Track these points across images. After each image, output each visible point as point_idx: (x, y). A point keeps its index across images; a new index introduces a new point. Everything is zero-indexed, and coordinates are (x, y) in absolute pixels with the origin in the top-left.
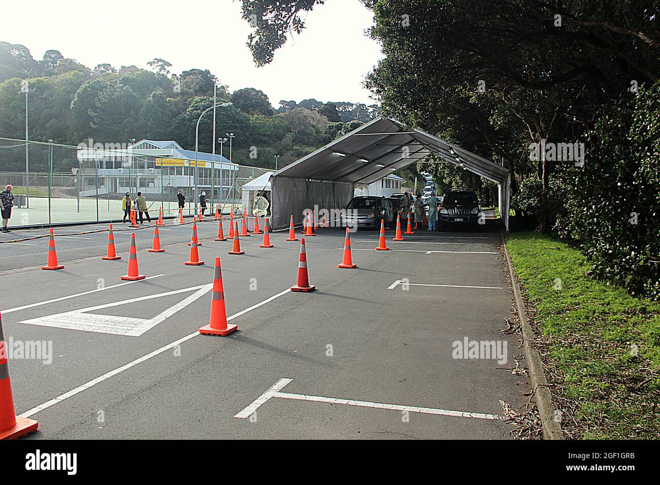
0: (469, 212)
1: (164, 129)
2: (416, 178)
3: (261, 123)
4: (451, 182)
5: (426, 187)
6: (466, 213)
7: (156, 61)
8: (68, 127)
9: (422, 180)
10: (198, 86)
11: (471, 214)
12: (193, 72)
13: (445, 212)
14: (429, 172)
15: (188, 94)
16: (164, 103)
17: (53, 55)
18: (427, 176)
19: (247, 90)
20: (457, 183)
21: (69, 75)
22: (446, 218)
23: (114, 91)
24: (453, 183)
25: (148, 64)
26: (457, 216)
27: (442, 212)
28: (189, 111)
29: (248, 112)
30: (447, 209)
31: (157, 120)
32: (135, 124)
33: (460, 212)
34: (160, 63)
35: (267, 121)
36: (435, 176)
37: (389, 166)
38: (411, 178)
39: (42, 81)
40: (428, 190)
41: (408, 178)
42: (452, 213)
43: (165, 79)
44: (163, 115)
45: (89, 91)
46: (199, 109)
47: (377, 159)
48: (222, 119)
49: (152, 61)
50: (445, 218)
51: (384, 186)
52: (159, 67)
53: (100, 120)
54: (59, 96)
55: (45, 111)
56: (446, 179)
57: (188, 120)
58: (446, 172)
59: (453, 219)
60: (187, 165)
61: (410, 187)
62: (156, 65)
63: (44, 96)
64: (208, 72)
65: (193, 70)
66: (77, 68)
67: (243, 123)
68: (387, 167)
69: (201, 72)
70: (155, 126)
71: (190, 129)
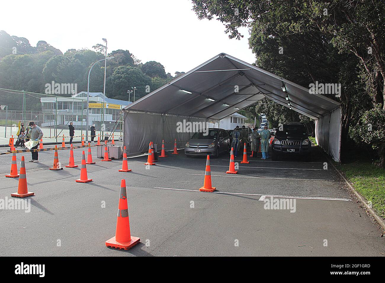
0: (301, 143)
1: (98, 86)
2: (255, 117)
3: (159, 82)
4: (278, 120)
5: (262, 123)
6: (297, 144)
7: (98, 46)
8: (41, 84)
9: (259, 119)
10: (121, 60)
11: (302, 145)
12: (119, 51)
13: (278, 142)
14: (264, 113)
15: (115, 65)
16: (99, 69)
17: (42, 44)
18: (262, 115)
19: (151, 62)
20: (282, 120)
21: (44, 53)
22: (279, 149)
23: (69, 62)
24: (280, 120)
25: (93, 47)
26: (290, 147)
27: (276, 143)
28: (113, 74)
29: (151, 76)
30: (280, 141)
31: (94, 80)
32: (81, 82)
33: (292, 144)
34: (101, 47)
35: (162, 81)
36: (267, 115)
37: (233, 106)
38: (252, 117)
39: (28, 56)
40: (263, 125)
41: (251, 117)
42: (285, 144)
43: (102, 56)
44: (98, 77)
45: (54, 62)
46: (120, 73)
47: (223, 99)
48: (134, 80)
49: (95, 45)
50: (277, 148)
51: (233, 121)
52: (100, 49)
53: (59, 79)
54: (37, 66)
55: (27, 74)
56: (274, 117)
57: (113, 80)
58: (275, 112)
59: (286, 149)
60: (107, 107)
61: (251, 123)
62: (98, 48)
63: (27, 65)
64: (128, 51)
65: (119, 50)
66: (50, 49)
67: (147, 82)
68: (232, 106)
69: (123, 51)
70: (93, 83)
71: (114, 85)
